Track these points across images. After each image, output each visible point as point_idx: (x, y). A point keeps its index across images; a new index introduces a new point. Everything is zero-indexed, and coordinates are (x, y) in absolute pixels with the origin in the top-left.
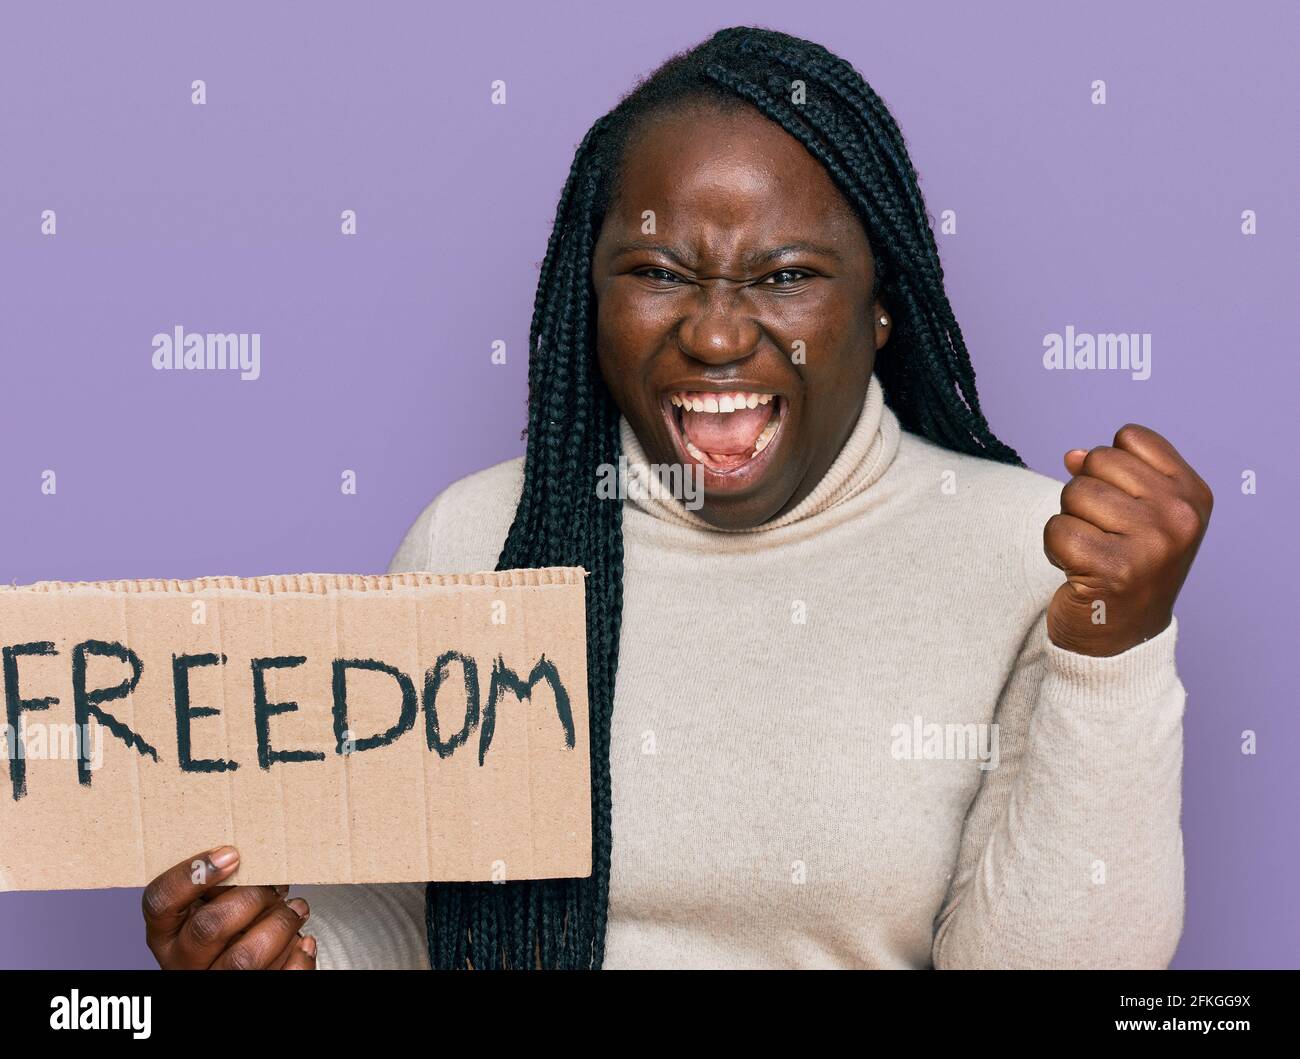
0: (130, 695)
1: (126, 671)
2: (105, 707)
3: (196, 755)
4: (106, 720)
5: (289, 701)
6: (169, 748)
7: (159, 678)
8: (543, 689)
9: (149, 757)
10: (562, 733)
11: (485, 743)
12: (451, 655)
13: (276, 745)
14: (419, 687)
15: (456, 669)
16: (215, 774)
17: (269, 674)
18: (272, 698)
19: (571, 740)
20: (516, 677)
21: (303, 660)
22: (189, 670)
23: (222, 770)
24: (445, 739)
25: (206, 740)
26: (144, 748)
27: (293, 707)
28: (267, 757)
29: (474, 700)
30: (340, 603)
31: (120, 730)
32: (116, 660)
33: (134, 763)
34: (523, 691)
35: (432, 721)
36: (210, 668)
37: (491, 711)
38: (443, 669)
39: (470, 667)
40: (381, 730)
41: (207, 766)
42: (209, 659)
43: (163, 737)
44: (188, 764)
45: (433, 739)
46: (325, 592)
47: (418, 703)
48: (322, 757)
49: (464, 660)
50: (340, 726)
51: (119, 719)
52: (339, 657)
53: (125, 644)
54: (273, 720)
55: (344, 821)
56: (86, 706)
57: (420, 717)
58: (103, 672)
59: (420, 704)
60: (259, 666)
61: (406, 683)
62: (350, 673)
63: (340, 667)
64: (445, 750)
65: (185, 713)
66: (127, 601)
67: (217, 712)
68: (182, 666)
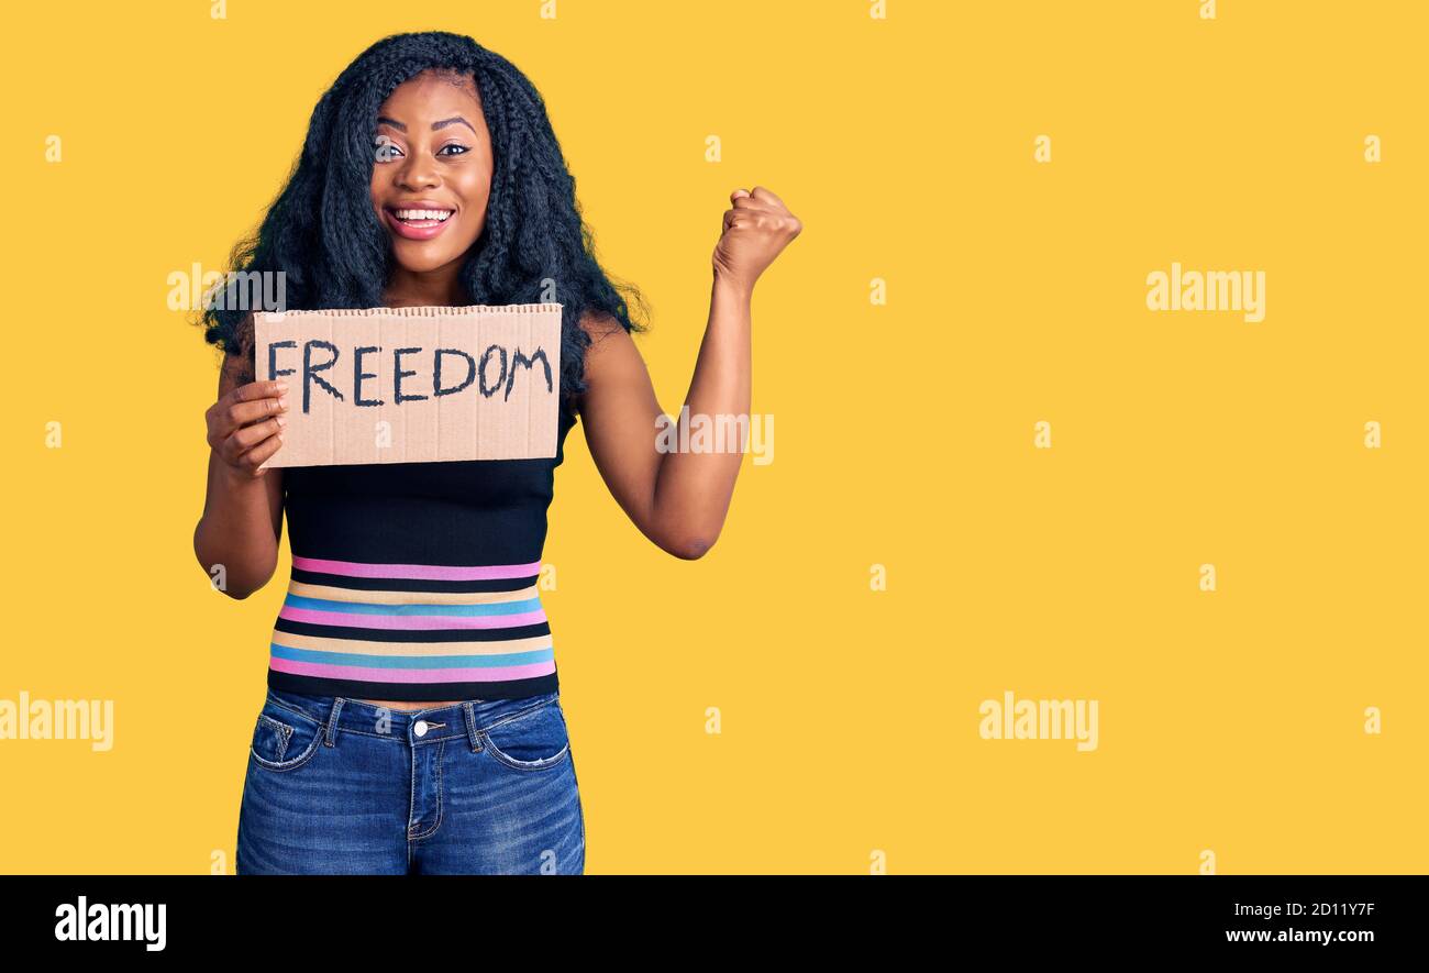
0: (332, 368)
1: (331, 355)
3: (363, 398)
4: (319, 380)
5: (412, 370)
6: (349, 395)
7: (347, 358)
8: (538, 363)
9: (339, 398)
11: (508, 390)
12: (494, 347)
13: (404, 393)
14: (477, 363)
15: (496, 353)
16: (372, 407)
17: (403, 357)
18: (403, 369)
19: (550, 390)
21: (420, 349)
22: (363, 355)
23: (376, 405)
24: (488, 389)
25: (369, 390)
26: (337, 395)
28: (399, 398)
29: (504, 369)
30: (441, 321)
31: (326, 386)
32: (326, 350)
33: (331, 402)
34: (529, 365)
35: (483, 379)
36: (374, 353)
37: (512, 375)
38: (490, 354)
39: (503, 353)
40: (457, 385)
41: (368, 403)
42: (373, 349)
43: (347, 389)
44: (359, 403)
45: (483, 388)
46: (433, 315)
47: (476, 371)
48: (427, 398)
49: (500, 349)
50: (437, 384)
51: (325, 380)
52: (436, 348)
53: (331, 342)
54: (403, 380)
55: (436, 430)
56: (309, 372)
57: (477, 378)
58: (319, 356)
59: (477, 371)
60: (398, 353)
61: (471, 361)
62: (443, 356)
63: (438, 353)
64: (488, 394)
65: (359, 376)
66: (333, 321)
67: (375, 376)
68: (359, 353)
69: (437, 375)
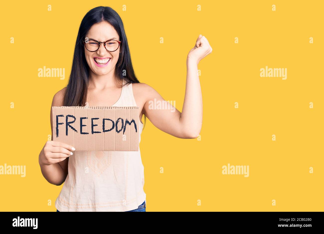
0: (74, 123)
1: (73, 119)
2: (70, 124)
3: (83, 132)
4: (70, 126)
5: (96, 124)
6: (79, 131)
7: (78, 121)
8: (133, 124)
9: (76, 132)
10: (135, 130)
11: (124, 131)
12: (120, 118)
13: (94, 131)
14: (115, 123)
15: (120, 120)
16: (85, 134)
17: (94, 120)
18: (94, 124)
20: (129, 122)
21: (99, 118)
22: (82, 119)
23: (86, 134)
24: (118, 130)
25: (84, 130)
26: (75, 131)
27: (97, 125)
28: (93, 132)
29: (123, 125)
30: (104, 110)
31: (72, 128)
32: (72, 118)
33: (74, 133)
34: (130, 124)
35: (117, 128)
36: (85, 119)
37: (125, 127)
38: (119, 120)
39: (122, 120)
40: (109, 129)
41: (84, 133)
42: (85, 118)
43: (78, 129)
44: (81, 133)
45: (117, 130)
47: (115, 125)
48: (101, 132)
49: (122, 119)
50: (104, 129)
51: (72, 126)
52: (103, 118)
53: (73, 116)
54: (94, 127)
55: (104, 142)
56: (68, 124)
57: (115, 127)
58: (70, 119)
60: (92, 119)
61: (113, 122)
62: (105, 121)
63: (104, 120)
64: (118, 132)
65: (81, 126)
66: (74, 109)
67: (86, 126)
68: (81, 119)
69: (104, 126)
